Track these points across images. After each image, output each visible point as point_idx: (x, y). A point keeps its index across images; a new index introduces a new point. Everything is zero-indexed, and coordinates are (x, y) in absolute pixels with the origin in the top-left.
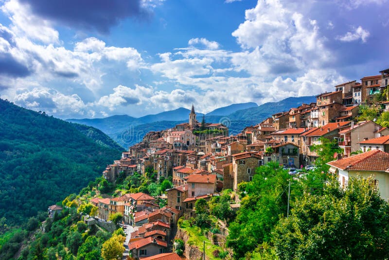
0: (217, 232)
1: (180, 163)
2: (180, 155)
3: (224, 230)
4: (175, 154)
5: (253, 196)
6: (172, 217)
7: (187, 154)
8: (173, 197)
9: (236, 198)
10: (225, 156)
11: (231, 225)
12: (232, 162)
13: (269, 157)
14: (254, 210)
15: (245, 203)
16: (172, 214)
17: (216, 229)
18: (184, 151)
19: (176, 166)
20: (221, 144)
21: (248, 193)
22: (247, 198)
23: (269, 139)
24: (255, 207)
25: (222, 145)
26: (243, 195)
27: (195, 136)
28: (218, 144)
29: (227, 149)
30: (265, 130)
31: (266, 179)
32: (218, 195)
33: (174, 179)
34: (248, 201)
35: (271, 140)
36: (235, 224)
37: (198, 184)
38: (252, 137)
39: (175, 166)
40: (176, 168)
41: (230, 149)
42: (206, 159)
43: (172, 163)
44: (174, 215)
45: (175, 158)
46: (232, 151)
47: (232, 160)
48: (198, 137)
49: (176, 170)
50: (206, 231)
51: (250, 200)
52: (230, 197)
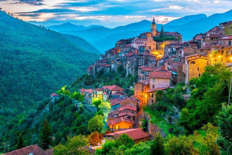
0: (172, 115)
1: (144, 64)
2: (143, 57)
3: (177, 113)
4: (139, 57)
5: (201, 88)
6: (137, 103)
7: (149, 56)
8: (138, 89)
9: (188, 90)
10: (179, 58)
11: (183, 110)
12: (184, 62)
13: (215, 58)
14: (201, 99)
15: (195, 94)
16: (138, 101)
17: (170, 113)
18: (147, 54)
19: (141, 66)
20: (176, 49)
21: (197, 87)
22: (196, 90)
23: (216, 44)
24: (202, 97)
25: (177, 49)
26: (193, 88)
27: (155, 42)
28: (174, 49)
29: (181, 52)
30: (213, 37)
31: (212, 75)
32: (173, 88)
33: (139, 75)
34: (197, 92)
35: (217, 45)
36: (185, 110)
37: (157, 79)
38: (202, 42)
39: (139, 66)
40: (140, 67)
41: (183, 53)
42: (164, 60)
43: (138, 63)
44: (139, 102)
45: (140, 60)
46: (184, 54)
47: (184, 60)
48: (157, 43)
49: (141, 69)
50: (163, 114)
51: (198, 92)
52: (182, 89)
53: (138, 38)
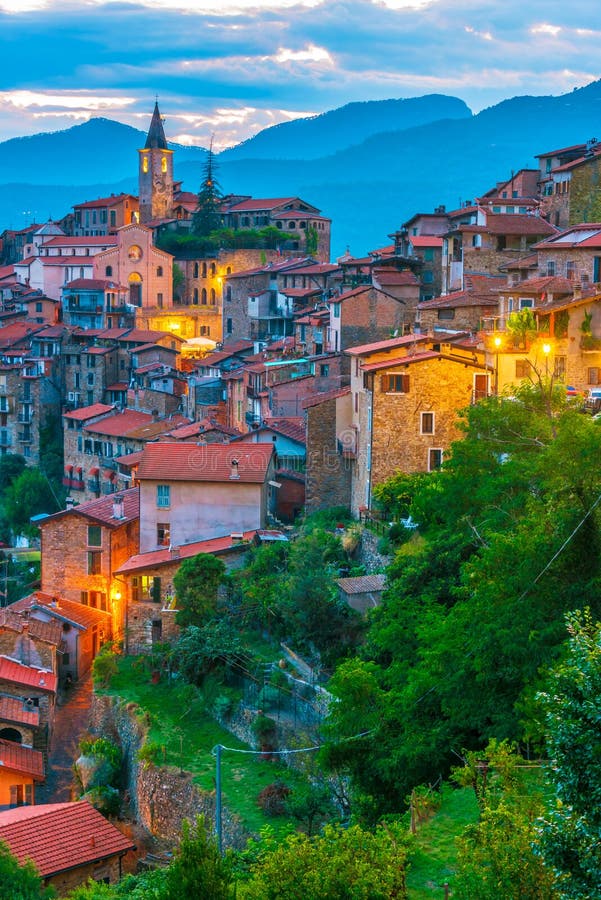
0: (278, 705)
1: (98, 393)
2: (97, 349)
3: (309, 693)
4: (70, 349)
5: (446, 537)
6: (63, 644)
7: (132, 344)
8: (66, 553)
9: (368, 548)
10: (313, 356)
11: (342, 670)
12: (346, 383)
13: (522, 357)
14: (447, 600)
15: (410, 570)
16: (67, 627)
17: (269, 691)
18: (114, 334)
19: (81, 405)
20: (297, 300)
21: (423, 529)
22: (416, 548)
23: (525, 272)
24: (454, 590)
25: (300, 301)
26: (398, 537)
27: (166, 261)
28: (281, 300)
29: (324, 323)
30: (508, 230)
31: (505, 458)
32: (282, 537)
33: (68, 463)
34: (421, 559)
35: (533, 278)
36: (356, 669)
37: (184, 489)
38: (444, 264)
39: (71, 407)
40: (78, 414)
41: (336, 324)
42: (223, 371)
43: (60, 388)
44: (74, 632)
45: (74, 368)
46: (345, 330)
47: (345, 370)
48: (182, 265)
49: (80, 424)
50: (225, 700)
51: (432, 557)
52: (337, 544)
53: (58, 231)
